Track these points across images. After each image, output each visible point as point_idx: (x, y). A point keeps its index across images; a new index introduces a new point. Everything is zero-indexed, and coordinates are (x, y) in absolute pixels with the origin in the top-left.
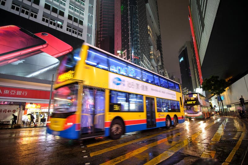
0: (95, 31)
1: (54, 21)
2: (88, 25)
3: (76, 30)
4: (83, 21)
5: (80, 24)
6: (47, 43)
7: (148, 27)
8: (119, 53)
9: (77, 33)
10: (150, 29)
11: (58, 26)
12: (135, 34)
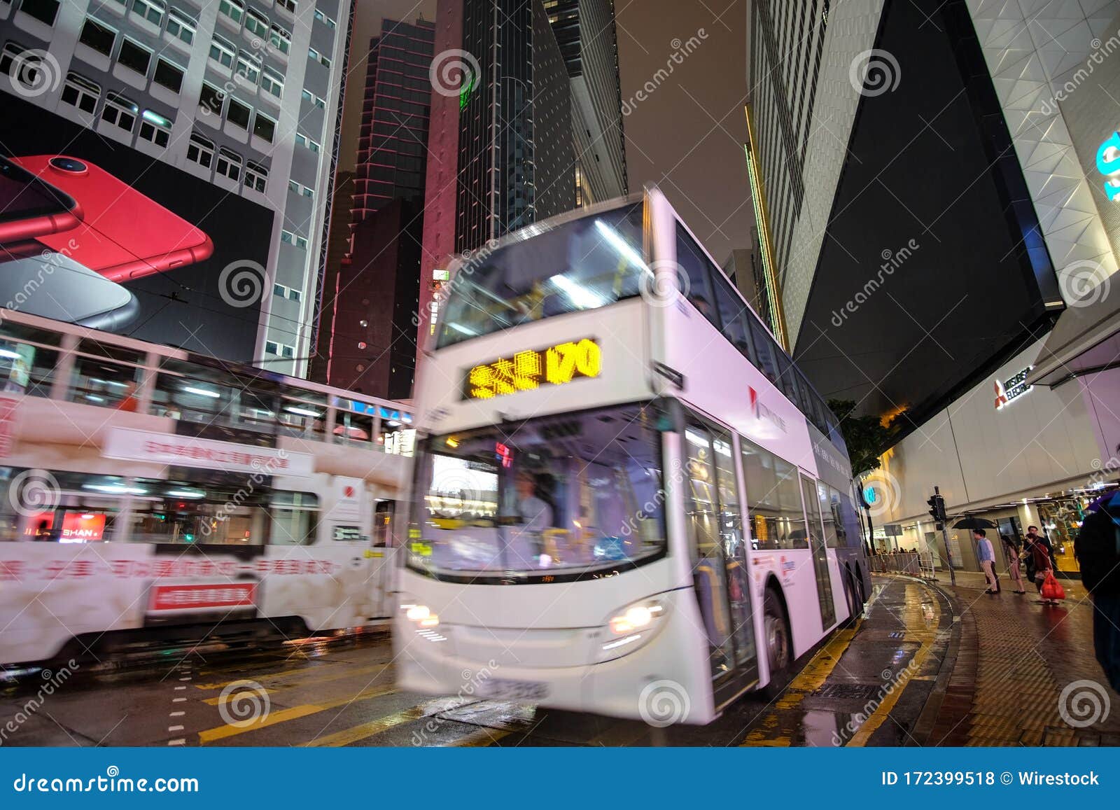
0: (332, 175)
1: (129, 106)
2: (300, 142)
3: (238, 160)
4: (277, 123)
5: (256, 132)
6: (77, 205)
7: (578, 175)
8: (439, 282)
9: (242, 176)
10: (586, 188)
11: (147, 131)
12: (518, 203)
